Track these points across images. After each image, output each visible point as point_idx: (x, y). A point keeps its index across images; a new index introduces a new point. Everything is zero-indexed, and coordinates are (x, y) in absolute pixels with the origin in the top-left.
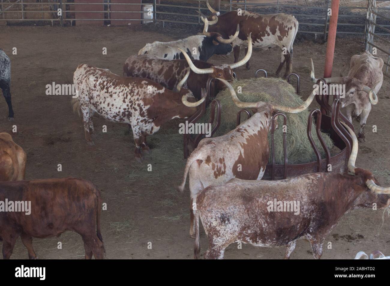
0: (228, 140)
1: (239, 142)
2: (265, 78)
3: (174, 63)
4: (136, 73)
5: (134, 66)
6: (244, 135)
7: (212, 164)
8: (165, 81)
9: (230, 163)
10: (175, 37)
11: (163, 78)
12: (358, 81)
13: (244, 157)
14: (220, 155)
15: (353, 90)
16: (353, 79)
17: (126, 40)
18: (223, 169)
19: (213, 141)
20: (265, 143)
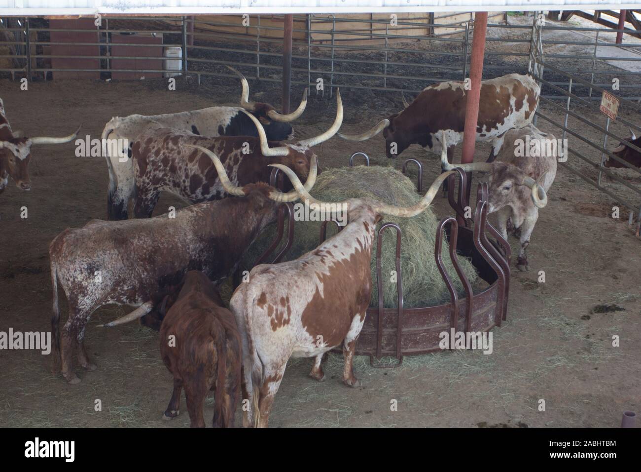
0: (297, 268)
1: (316, 272)
2: (366, 167)
3: (215, 141)
4: (151, 159)
5: (148, 146)
6: (326, 261)
7: (267, 306)
8: (200, 172)
9: (298, 306)
10: (218, 99)
11: (196, 167)
12: (517, 169)
13: (323, 297)
14: (282, 292)
15: (508, 183)
16: (508, 165)
17: (136, 104)
18: (285, 316)
19: (272, 269)
20: (362, 274)
